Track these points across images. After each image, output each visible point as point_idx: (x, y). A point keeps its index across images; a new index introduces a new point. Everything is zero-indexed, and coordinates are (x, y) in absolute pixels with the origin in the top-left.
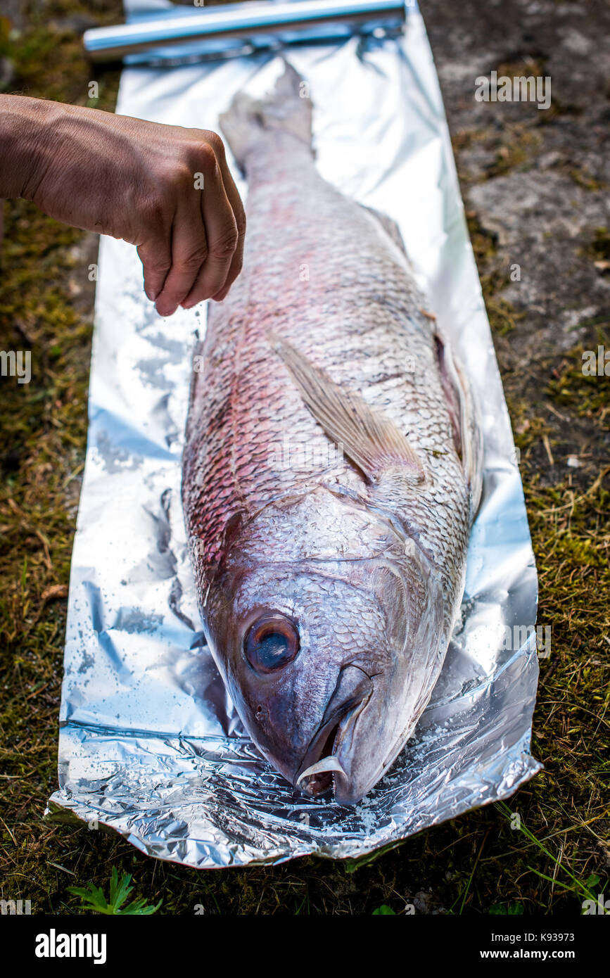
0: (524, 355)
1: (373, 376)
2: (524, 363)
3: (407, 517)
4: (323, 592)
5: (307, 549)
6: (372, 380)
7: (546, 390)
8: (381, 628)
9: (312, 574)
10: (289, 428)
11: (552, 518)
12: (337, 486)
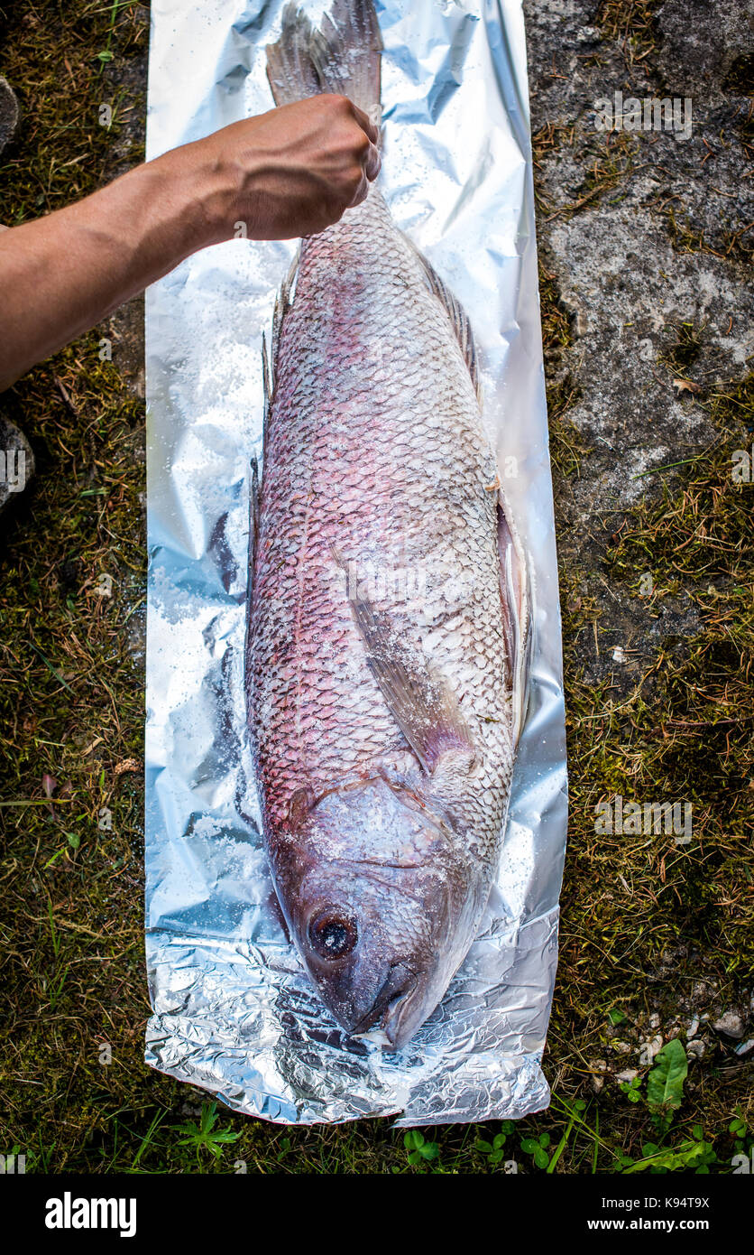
0: (585, 507)
1: (434, 619)
2: (584, 517)
3: (457, 815)
4: (379, 895)
5: (366, 850)
6: (432, 623)
7: (601, 559)
8: (427, 934)
9: (369, 877)
10: (352, 691)
11: (589, 726)
12: (395, 773)
